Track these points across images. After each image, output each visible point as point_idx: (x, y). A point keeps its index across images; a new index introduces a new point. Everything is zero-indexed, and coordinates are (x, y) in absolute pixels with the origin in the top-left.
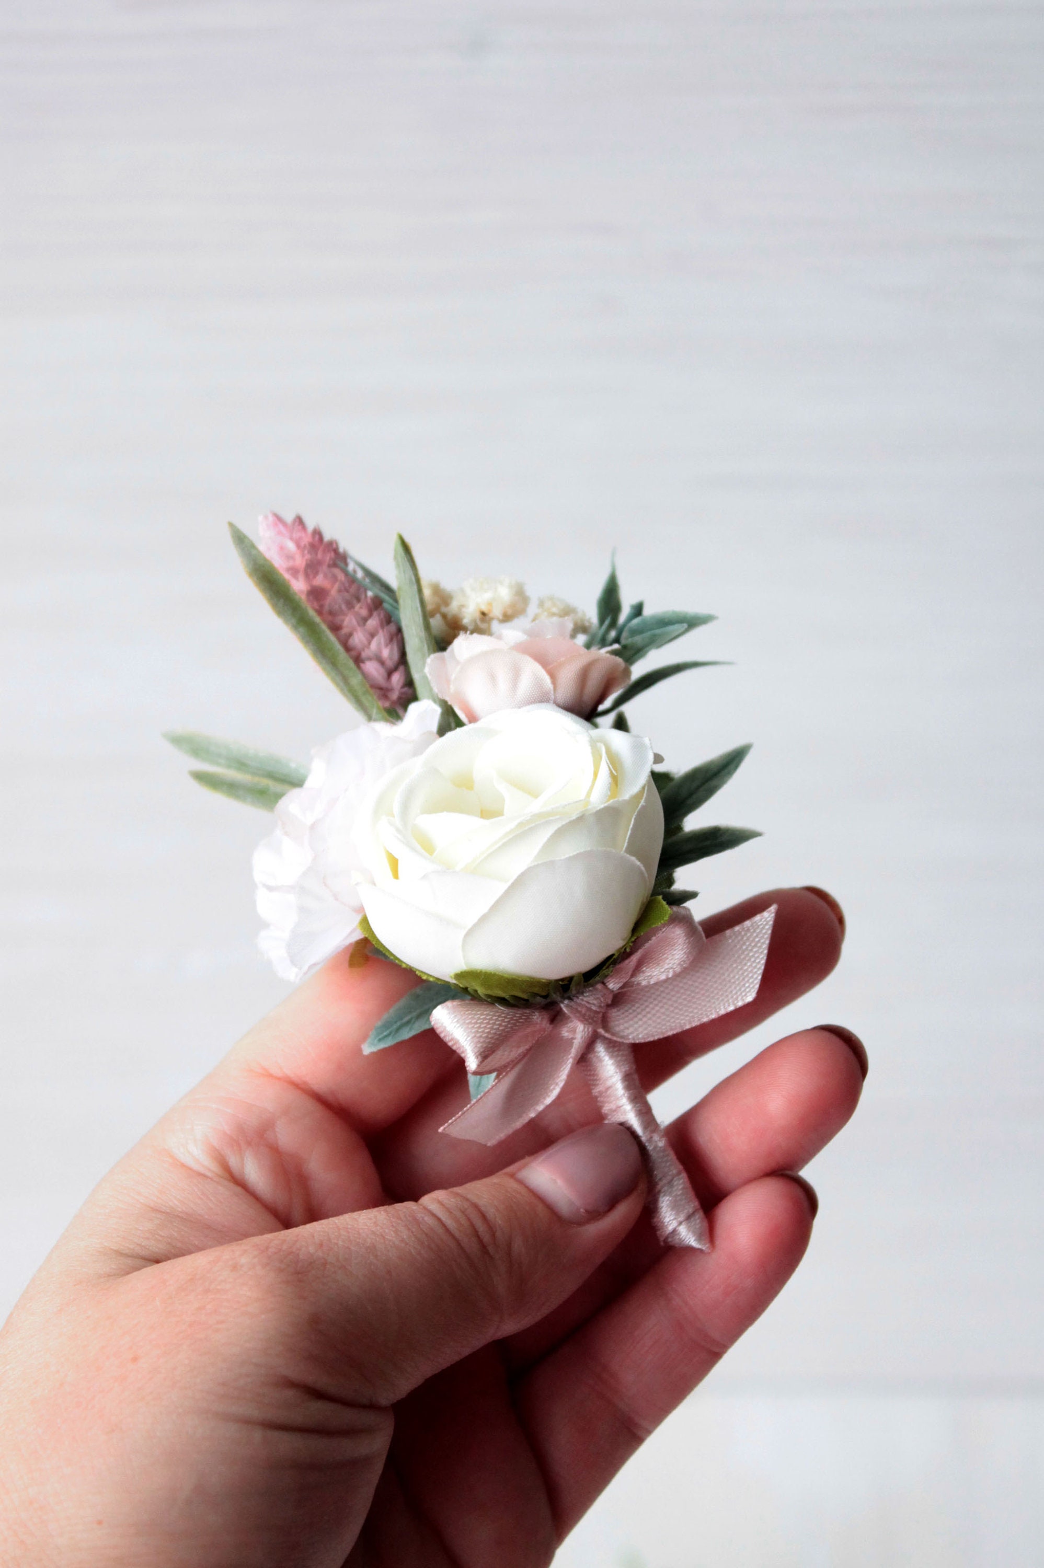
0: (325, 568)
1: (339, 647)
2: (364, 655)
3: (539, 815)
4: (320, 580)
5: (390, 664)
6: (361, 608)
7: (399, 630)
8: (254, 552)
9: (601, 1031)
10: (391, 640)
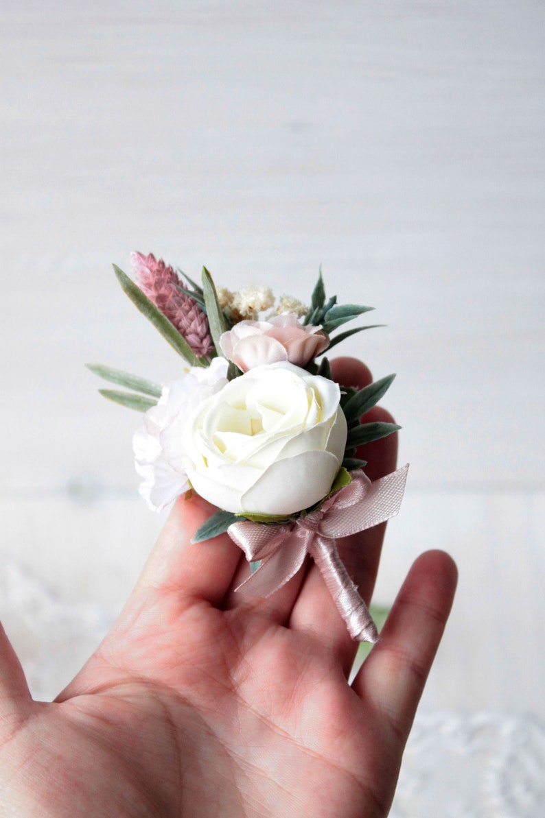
0: (165, 284)
1: (174, 328)
2: (187, 331)
3: (278, 434)
4: (163, 291)
5: (202, 334)
6: (185, 305)
7: (206, 316)
8: (126, 279)
9: (318, 533)
10: (202, 322)
